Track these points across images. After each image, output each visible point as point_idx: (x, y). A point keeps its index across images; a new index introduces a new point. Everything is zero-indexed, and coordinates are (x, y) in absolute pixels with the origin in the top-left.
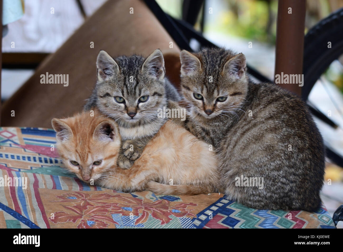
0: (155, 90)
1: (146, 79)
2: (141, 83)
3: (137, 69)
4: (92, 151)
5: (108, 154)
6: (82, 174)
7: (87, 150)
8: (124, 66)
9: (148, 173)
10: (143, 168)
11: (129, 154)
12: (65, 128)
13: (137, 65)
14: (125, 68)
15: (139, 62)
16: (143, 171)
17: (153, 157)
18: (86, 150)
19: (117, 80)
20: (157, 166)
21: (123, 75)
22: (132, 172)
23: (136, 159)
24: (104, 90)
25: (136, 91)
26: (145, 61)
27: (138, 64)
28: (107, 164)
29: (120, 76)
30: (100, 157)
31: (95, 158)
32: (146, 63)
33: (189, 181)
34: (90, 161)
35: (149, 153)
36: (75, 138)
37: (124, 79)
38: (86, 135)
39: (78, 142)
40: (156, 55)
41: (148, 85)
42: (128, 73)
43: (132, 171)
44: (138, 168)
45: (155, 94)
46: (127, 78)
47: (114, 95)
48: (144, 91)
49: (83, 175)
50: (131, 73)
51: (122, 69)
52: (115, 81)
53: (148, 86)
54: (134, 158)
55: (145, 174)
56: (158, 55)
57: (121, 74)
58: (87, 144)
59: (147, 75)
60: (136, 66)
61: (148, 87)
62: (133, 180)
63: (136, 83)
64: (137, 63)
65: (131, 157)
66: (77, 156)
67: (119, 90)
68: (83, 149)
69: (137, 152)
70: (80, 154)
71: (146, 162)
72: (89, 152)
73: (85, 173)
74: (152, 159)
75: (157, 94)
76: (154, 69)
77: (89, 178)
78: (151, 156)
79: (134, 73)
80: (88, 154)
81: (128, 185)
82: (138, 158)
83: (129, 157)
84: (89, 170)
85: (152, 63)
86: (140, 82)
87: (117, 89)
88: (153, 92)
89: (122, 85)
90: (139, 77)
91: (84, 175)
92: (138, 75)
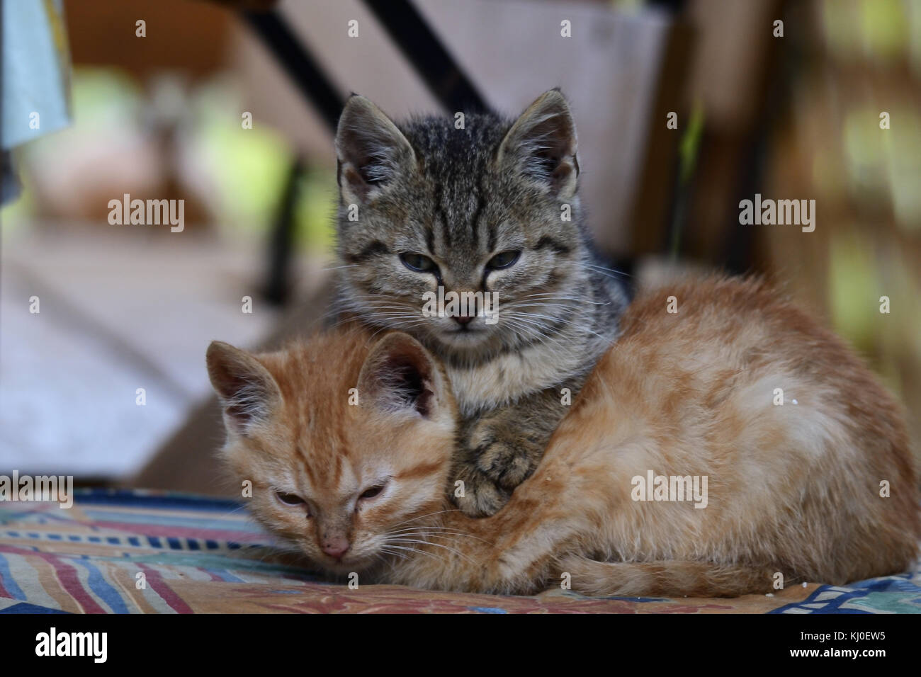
0: (546, 230)
1: (512, 189)
2: (495, 204)
3: (481, 156)
4: (353, 449)
5: (411, 459)
6: (318, 533)
7: (336, 444)
8: (435, 149)
9: (564, 531)
10: (549, 511)
11: (498, 464)
12: (253, 379)
13: (481, 144)
14: (439, 154)
15: (485, 134)
16: (547, 521)
17: (583, 471)
18: (330, 445)
19: (409, 194)
20: (595, 503)
21: (431, 179)
22: (506, 526)
23: (521, 482)
24: (365, 231)
25: (480, 235)
26: (509, 133)
27: (484, 140)
28: (407, 497)
29: (421, 179)
30: (383, 470)
31: (364, 475)
32: (510, 137)
33: (701, 549)
34: (348, 482)
35: (570, 459)
36: (292, 407)
37: (435, 194)
38: (331, 394)
39: (303, 419)
40: (545, 111)
41: (519, 208)
42: (447, 170)
43: (507, 521)
44: (529, 509)
45: (544, 243)
46: (446, 188)
47: (398, 248)
48: (508, 234)
49: (321, 538)
50: (458, 172)
51: (428, 157)
52: (403, 197)
53: (518, 214)
54: (514, 475)
55: (552, 532)
56: (555, 112)
57: (424, 174)
58: (336, 426)
59: (516, 178)
60: (477, 145)
61: (519, 218)
62: (509, 557)
63: (476, 204)
64: (481, 137)
65: (503, 473)
66: (298, 471)
67: (417, 231)
68: (320, 442)
69: (524, 455)
70: (311, 462)
71: (557, 487)
72: (346, 452)
73: (328, 528)
74: (580, 478)
75: (550, 245)
76: (540, 160)
77: (343, 545)
78: (574, 469)
79: (470, 170)
80: (339, 462)
81: (490, 575)
82: (527, 475)
83: (495, 474)
84: (343, 519)
85: (535, 140)
86: (491, 200)
87: (410, 223)
88: (537, 235)
89: (430, 211)
90: (486, 184)
91: (325, 536)
92: (485, 177)
